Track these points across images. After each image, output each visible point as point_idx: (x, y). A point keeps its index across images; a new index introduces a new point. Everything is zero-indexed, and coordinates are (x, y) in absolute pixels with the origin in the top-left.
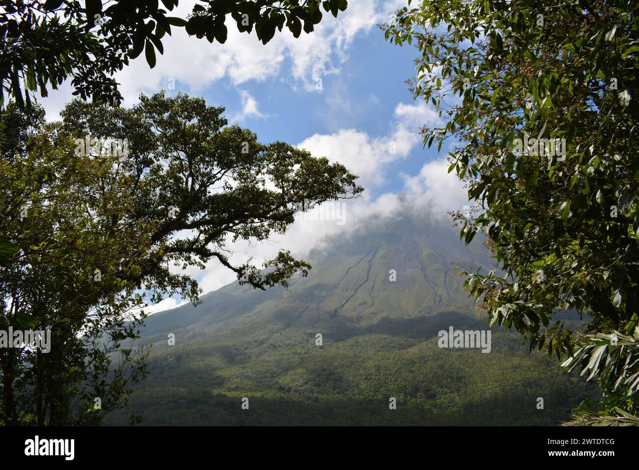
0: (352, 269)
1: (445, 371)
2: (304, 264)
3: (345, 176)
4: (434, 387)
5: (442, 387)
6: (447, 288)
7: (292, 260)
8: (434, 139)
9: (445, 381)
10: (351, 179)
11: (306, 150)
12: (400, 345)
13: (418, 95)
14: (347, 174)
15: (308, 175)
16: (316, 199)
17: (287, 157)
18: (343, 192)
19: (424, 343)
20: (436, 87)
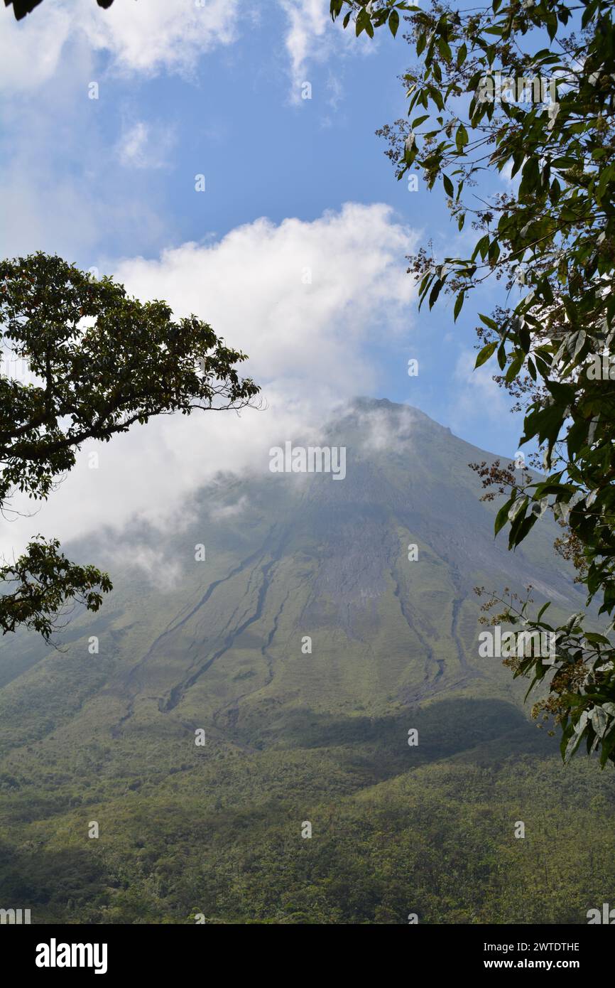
0: (219, 586)
1: (446, 852)
2: (94, 577)
3: (211, 352)
4: (419, 891)
5: (437, 892)
6: (458, 641)
7: (65, 565)
8: (445, 287)
9: (445, 876)
10: (225, 361)
11: (114, 281)
12: (336, 782)
13: (409, 166)
14: (216, 347)
15: (117, 345)
16: (131, 407)
17: (62, 297)
18: (205, 393)
19: (397, 780)
20: (455, 148)
